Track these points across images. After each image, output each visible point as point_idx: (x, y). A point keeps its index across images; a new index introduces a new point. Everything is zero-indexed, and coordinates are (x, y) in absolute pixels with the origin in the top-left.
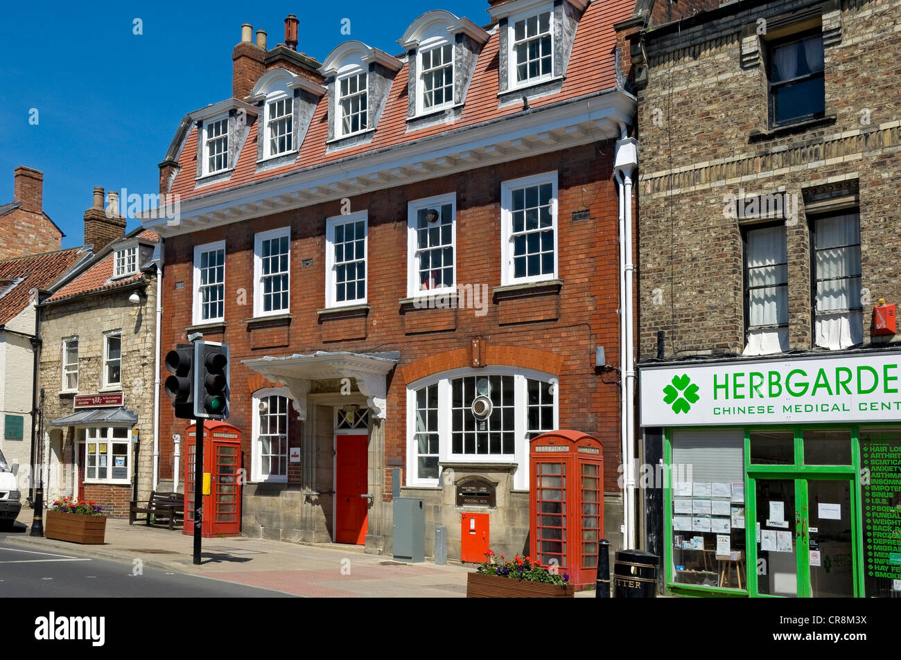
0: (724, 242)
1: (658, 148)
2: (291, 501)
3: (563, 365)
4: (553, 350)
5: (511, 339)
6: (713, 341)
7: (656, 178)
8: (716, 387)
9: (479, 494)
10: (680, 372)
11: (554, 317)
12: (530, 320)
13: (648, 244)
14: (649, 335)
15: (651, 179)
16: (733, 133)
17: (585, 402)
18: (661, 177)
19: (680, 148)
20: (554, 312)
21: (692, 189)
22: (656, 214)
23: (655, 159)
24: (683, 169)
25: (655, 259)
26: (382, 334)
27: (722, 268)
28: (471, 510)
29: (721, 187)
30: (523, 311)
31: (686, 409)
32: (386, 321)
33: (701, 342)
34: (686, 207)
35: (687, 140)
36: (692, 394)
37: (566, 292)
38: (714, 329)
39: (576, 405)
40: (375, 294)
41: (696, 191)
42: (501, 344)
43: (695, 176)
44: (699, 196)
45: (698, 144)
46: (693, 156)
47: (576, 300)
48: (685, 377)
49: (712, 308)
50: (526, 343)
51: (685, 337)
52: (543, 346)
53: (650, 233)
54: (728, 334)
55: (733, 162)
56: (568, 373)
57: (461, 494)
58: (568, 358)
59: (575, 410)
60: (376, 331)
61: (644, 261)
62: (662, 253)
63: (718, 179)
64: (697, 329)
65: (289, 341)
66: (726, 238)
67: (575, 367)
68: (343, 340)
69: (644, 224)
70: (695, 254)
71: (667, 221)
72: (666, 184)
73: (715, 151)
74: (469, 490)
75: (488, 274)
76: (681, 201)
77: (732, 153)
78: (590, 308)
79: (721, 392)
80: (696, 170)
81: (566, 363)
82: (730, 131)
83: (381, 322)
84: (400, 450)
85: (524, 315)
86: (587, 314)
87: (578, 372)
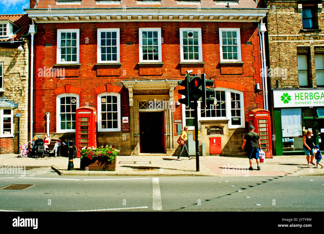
1: (274, 28)
3: (245, 88)
4: (241, 83)
5: (226, 79)
6: (293, 84)
7: (273, 36)
8: (296, 96)
9: (216, 131)
10: (285, 92)
11: (241, 73)
12: (233, 73)
13: (272, 55)
14: (274, 81)
16: (295, 29)
17: (253, 100)
18: (275, 36)
19: (280, 29)
20: (242, 72)
21: (285, 41)
22: (274, 47)
23: (273, 31)
24: (282, 35)
25: (274, 59)
26: (170, 74)
27: (294, 64)
29: (293, 42)
30: (230, 70)
31: (288, 102)
32: (171, 69)
33: (289, 84)
34: (283, 46)
35: (282, 28)
36: (289, 98)
37: (245, 66)
38: (293, 81)
39: (250, 101)
40: (166, 59)
41: (285, 42)
42: (222, 80)
43: (285, 38)
44: (287, 44)
45: (286, 29)
46: (284, 32)
47: (249, 69)
48: (287, 93)
49: (292, 75)
50: (232, 81)
51: (285, 82)
52: (237, 82)
53: (272, 52)
54: (297, 82)
55: (296, 36)
56: (246, 91)
57: (209, 131)
58: (246, 86)
59: (250, 103)
60: (167, 72)
61: (271, 60)
62: (276, 58)
63: (292, 40)
64: (288, 80)
65: (119, 74)
66: (295, 56)
67: (249, 89)
68: (151, 75)
69: (271, 49)
70: (286, 59)
71: (278, 49)
72: (277, 39)
73: (290, 32)
74: (212, 129)
75: (216, 57)
76: (281, 44)
77: (295, 34)
78: (253, 72)
79: (297, 98)
80: (285, 36)
81: (246, 88)
82: (294, 28)
83: (169, 69)
84: (180, 117)
85: (230, 72)
86: (252, 73)
87: (250, 91)
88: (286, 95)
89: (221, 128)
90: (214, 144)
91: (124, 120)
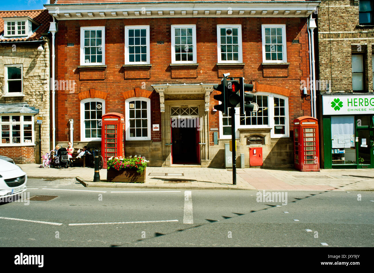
0: (348, 58)
1: (325, 24)
2: (155, 149)
3: (290, 93)
4: (286, 87)
5: (269, 83)
6: (345, 88)
7: (324, 34)
8: (349, 102)
9: (256, 140)
10: (336, 97)
11: (286, 76)
12: (277, 76)
13: (322, 55)
15: (323, 34)
16: (350, 24)
17: (299, 106)
18: (326, 34)
19: (333, 26)
20: (287, 74)
21: (337, 39)
22: (325, 45)
23: (324, 27)
24: (334, 32)
25: (325, 60)
26: (206, 76)
27: (348, 65)
28: (254, 146)
29: (347, 40)
30: (274, 73)
31: (339, 109)
32: (207, 71)
33: (341, 88)
34: (335, 45)
35: (335, 23)
36: (341, 105)
37: (290, 67)
38: (345, 84)
39: (295, 107)
40: (201, 60)
41: (338, 40)
42: (265, 84)
43: (338, 36)
44: (340, 42)
45: (339, 25)
46: (337, 29)
47: (295, 71)
48: (338, 99)
49: (344, 78)
50: (275, 84)
51: (336, 86)
52: (282, 86)
53: (323, 51)
54: (350, 86)
55: (350, 33)
56: (292, 96)
57: (249, 141)
58: (292, 91)
59: (295, 109)
60: (203, 75)
61: (321, 60)
62: (327, 58)
63: (346, 38)
64: (340, 84)
65: (150, 76)
66: (349, 56)
67: (295, 94)
68: (184, 78)
69: (321, 48)
70: (339, 60)
71: (329, 48)
72: (328, 36)
73: (344, 29)
74: (252, 139)
75: (258, 58)
76: (333, 43)
77: (350, 30)
78: (300, 74)
79: (350, 104)
80: (338, 33)
81: (291, 92)
82: (349, 23)
83: (205, 72)
84: (216, 124)
85: (274, 74)
86: (299, 76)
87: (296, 96)
88: (337, 101)
89: (263, 138)
90: (254, 155)
91: (154, 128)
